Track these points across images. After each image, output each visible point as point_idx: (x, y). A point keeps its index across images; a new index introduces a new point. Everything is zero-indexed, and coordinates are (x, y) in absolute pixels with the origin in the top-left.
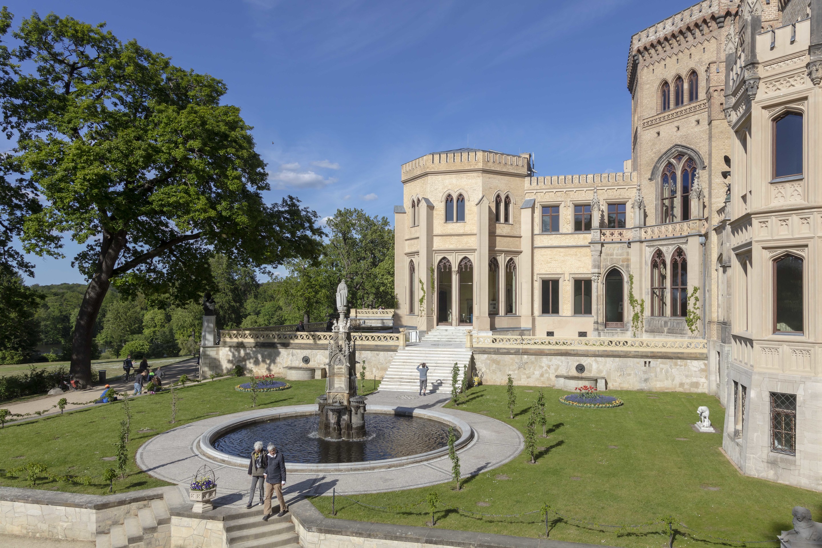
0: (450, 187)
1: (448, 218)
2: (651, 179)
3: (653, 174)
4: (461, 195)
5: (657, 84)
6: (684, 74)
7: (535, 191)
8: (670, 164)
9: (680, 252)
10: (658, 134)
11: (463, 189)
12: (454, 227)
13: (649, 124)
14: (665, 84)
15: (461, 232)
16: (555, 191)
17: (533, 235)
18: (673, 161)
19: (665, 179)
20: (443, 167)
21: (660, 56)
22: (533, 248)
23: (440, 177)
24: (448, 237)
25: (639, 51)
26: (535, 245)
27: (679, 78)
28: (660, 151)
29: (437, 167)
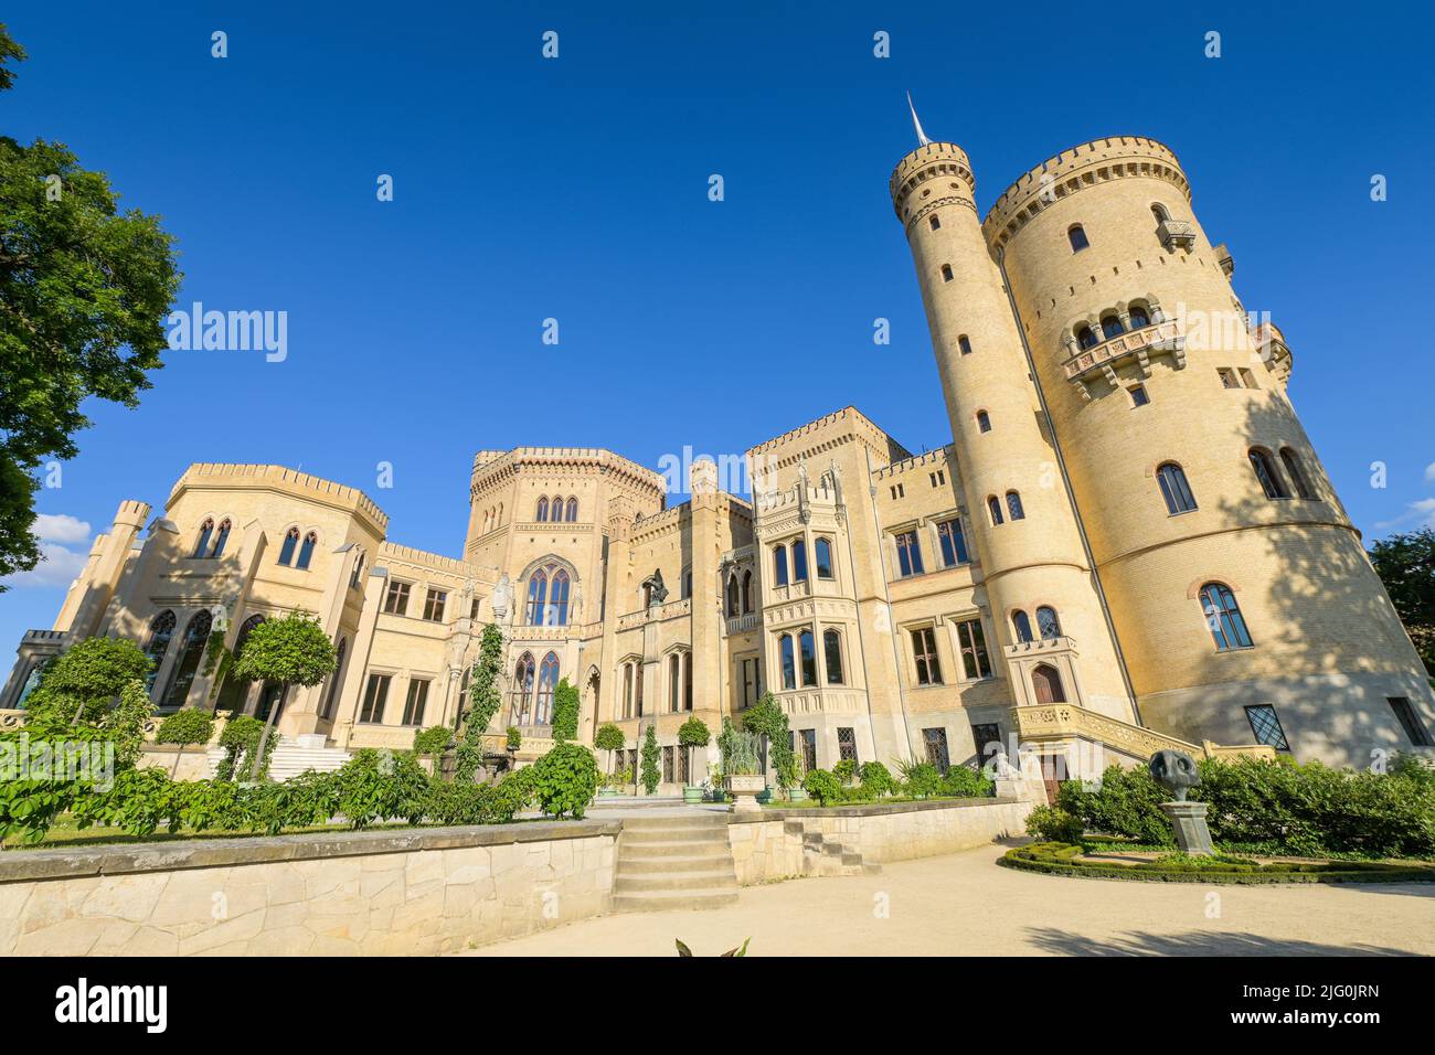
0: (299, 518)
1: (285, 559)
2: (519, 580)
3: (522, 576)
4: (312, 534)
5: (536, 497)
6: (565, 497)
7: (389, 560)
8: (540, 570)
9: (552, 655)
10: (532, 540)
11: (320, 527)
12: (291, 573)
13: (524, 528)
14: (544, 499)
15: (300, 583)
16: (413, 566)
17: (378, 613)
18: (545, 569)
19: (533, 582)
20: (298, 489)
21: (543, 474)
22: (375, 629)
23: (288, 501)
24: (277, 586)
25: (523, 462)
26: (378, 627)
27: (558, 499)
28: (532, 556)
29: (288, 485)
